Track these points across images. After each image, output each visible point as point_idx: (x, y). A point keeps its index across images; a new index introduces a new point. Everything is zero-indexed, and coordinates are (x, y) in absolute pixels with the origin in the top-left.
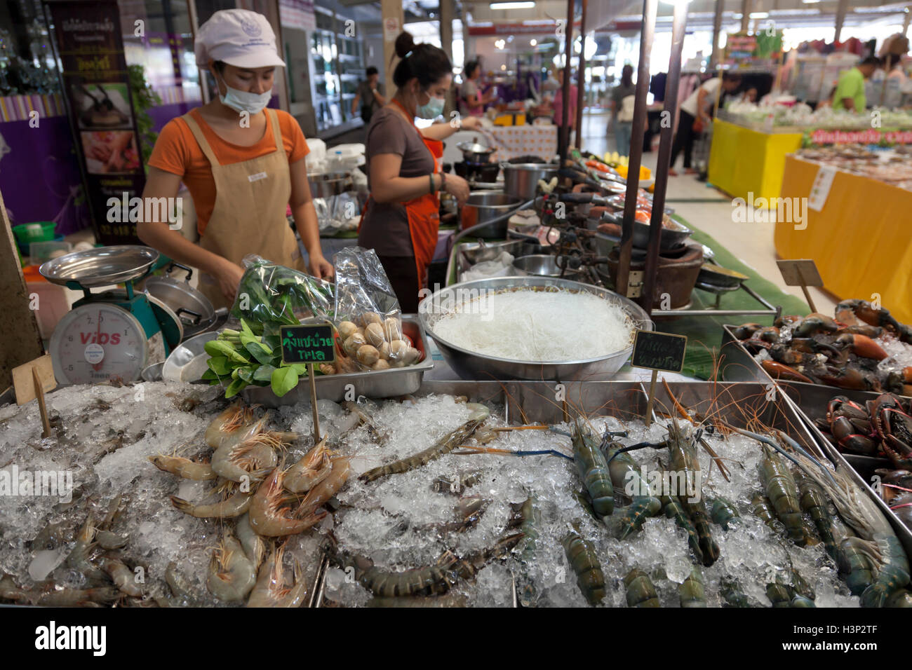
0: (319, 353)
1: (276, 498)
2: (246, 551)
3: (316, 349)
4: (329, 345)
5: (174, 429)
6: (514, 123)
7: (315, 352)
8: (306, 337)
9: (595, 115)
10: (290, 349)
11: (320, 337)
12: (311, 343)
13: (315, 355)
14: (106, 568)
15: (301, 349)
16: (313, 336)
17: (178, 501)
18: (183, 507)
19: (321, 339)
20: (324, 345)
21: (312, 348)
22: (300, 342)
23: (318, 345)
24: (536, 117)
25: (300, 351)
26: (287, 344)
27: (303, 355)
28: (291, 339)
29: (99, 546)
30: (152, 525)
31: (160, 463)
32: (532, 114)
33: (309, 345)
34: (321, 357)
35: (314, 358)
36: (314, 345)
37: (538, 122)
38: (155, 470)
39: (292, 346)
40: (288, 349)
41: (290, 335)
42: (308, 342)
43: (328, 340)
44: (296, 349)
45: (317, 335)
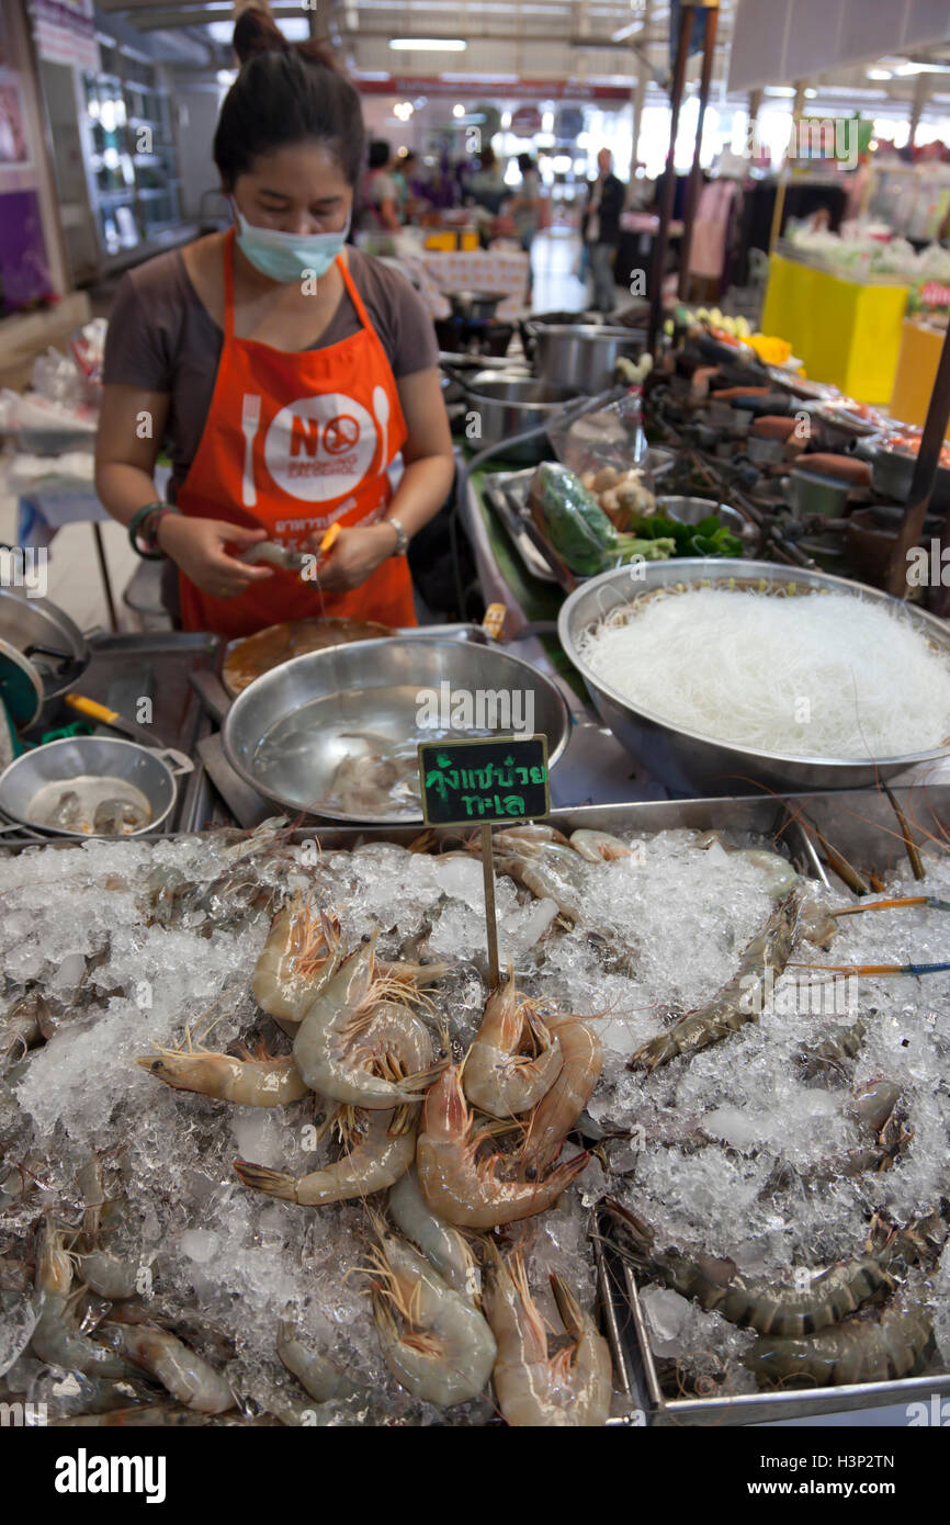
0: (512, 800)
1: (470, 1139)
2: (442, 1270)
3: (504, 792)
4: (536, 781)
5: (169, 979)
6: (459, 246)
7: (502, 797)
8: (484, 767)
9: (560, 238)
10: (444, 795)
11: (516, 765)
12: (495, 779)
13: (503, 805)
14: (132, 1350)
15: (470, 792)
16: (499, 764)
17: (253, 1172)
18: (269, 1185)
19: (519, 770)
20: (525, 781)
21: (495, 790)
22: (467, 778)
23: (509, 784)
24: (495, 237)
25: (466, 798)
26: (436, 784)
27: (475, 805)
28: (446, 772)
29: (93, 1295)
30: (213, 1239)
31: (169, 1071)
32: (488, 233)
33: (489, 784)
34: (517, 808)
35: (499, 811)
36: (502, 783)
37: (498, 247)
38: (155, 1083)
39: (447, 786)
40: (438, 794)
41: (444, 763)
42: (486, 777)
43: (534, 770)
44: (455, 795)
45: (509, 762)
